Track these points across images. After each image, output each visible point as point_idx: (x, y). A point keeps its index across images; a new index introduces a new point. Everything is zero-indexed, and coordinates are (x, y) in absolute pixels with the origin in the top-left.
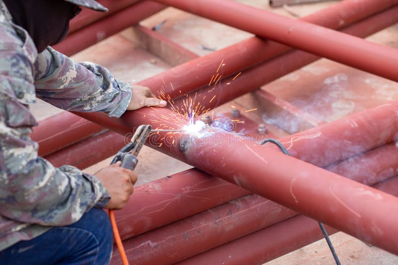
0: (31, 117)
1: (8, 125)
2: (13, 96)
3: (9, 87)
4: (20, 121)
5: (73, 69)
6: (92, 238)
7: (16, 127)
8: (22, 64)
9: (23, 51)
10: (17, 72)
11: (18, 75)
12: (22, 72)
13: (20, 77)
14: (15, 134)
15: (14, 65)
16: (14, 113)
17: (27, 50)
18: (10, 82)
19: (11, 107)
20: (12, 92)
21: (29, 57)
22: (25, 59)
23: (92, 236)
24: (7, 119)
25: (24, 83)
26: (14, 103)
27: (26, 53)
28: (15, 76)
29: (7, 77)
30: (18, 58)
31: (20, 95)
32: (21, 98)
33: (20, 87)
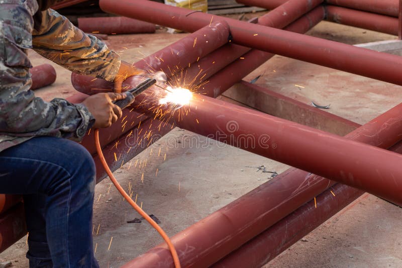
0: (26, 60)
1: (6, 65)
2: (12, 41)
3: (10, 33)
4: (16, 62)
5: (72, 30)
6: (62, 171)
7: (13, 67)
8: (22, 16)
9: (24, 5)
10: (18, 22)
11: (19, 24)
12: (21, 22)
13: (20, 26)
14: (11, 72)
15: (15, 16)
16: (11, 55)
17: (27, 4)
18: (11, 30)
19: (9, 50)
20: (12, 38)
21: (29, 10)
22: (26, 11)
23: (61, 169)
24: (5, 59)
25: (23, 31)
26: (12, 46)
27: (26, 7)
28: (15, 25)
29: (9, 25)
30: (20, 10)
31: (19, 41)
32: (19, 43)
33: (19, 34)
